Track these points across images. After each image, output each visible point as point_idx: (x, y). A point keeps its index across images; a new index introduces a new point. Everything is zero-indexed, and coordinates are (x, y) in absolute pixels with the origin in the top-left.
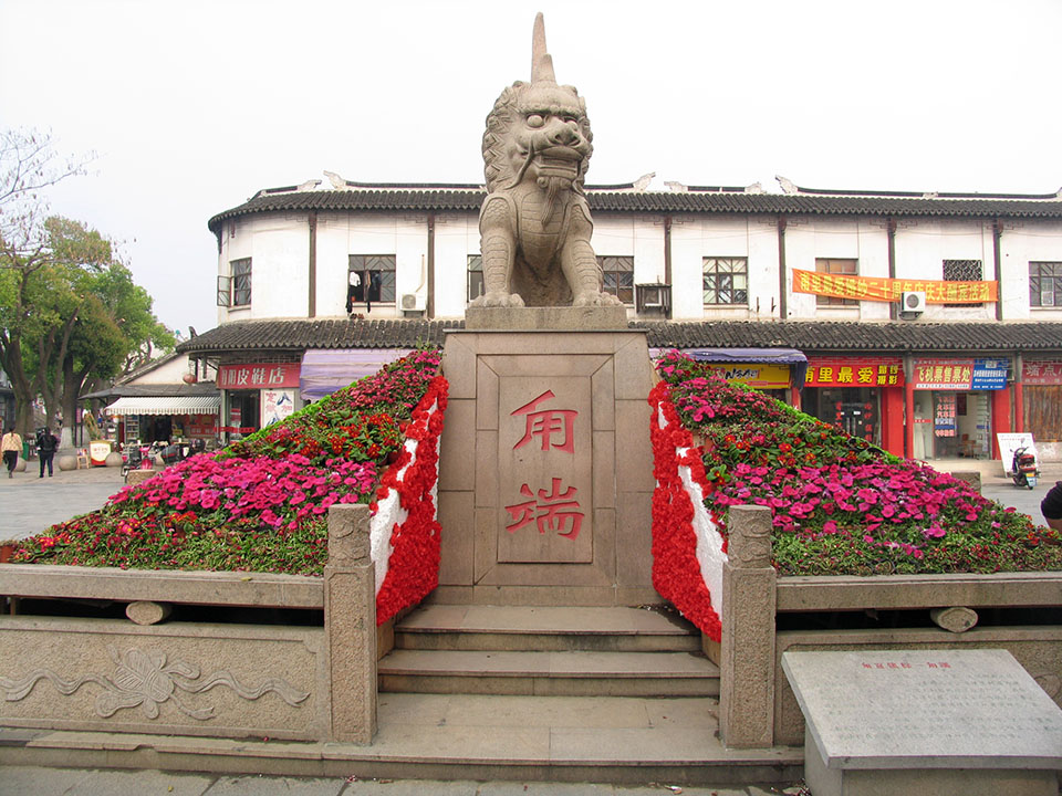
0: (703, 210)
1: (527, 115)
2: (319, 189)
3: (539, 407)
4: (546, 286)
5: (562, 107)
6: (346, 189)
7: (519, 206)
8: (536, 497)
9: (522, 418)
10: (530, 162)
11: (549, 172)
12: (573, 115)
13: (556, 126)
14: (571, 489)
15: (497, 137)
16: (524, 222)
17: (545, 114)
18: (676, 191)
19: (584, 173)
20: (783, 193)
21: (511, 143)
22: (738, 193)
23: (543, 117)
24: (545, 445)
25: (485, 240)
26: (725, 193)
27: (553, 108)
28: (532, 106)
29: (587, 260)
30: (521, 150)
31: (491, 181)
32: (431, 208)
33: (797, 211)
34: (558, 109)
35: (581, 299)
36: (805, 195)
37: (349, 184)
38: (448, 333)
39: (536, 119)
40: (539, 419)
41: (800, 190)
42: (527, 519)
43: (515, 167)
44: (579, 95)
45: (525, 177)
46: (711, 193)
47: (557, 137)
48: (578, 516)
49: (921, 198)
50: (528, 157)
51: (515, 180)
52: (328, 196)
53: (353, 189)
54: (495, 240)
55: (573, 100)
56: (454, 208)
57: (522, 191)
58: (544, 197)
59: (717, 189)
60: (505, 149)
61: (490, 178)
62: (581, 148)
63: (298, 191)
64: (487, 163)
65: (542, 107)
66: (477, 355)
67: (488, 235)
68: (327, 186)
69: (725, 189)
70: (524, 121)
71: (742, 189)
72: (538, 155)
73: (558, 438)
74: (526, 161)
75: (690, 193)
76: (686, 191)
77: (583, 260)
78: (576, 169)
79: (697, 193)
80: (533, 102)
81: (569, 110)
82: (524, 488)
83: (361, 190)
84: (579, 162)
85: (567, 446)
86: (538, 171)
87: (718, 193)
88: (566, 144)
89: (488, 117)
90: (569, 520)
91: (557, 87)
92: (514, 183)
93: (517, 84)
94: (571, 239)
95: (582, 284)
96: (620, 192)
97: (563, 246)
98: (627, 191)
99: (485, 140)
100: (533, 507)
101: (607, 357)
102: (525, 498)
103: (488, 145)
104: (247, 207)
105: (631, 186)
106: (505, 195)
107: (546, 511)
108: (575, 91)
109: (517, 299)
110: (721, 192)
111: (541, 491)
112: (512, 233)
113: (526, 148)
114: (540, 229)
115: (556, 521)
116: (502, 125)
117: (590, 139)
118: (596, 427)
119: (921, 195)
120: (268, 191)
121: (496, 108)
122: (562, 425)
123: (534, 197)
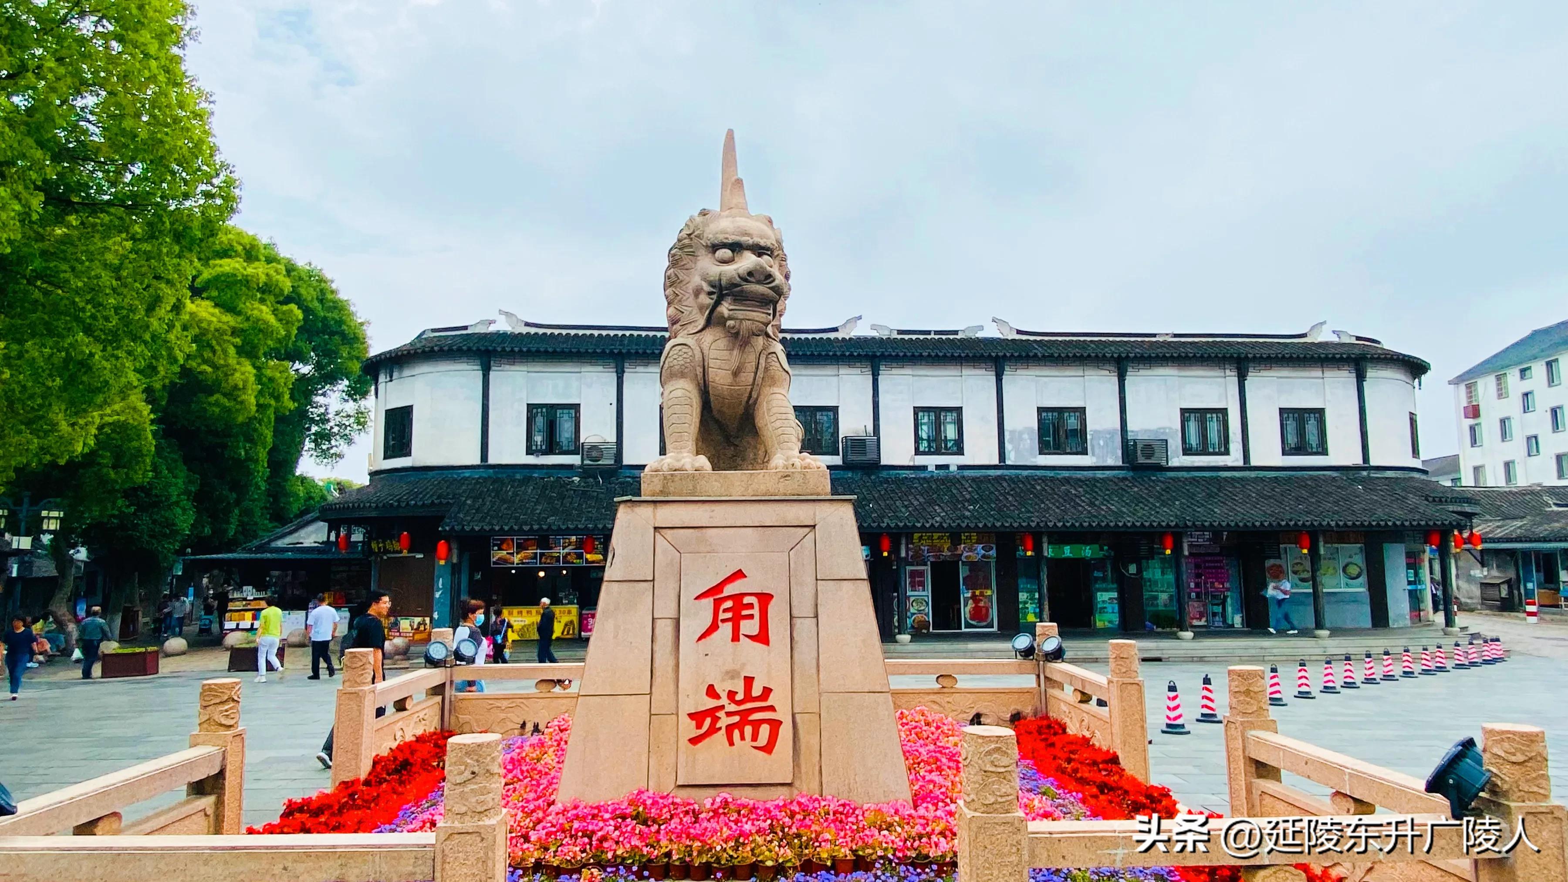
0: (913, 356)
1: (714, 248)
2: (492, 329)
3: (729, 590)
4: (737, 446)
5: (757, 240)
6: (525, 330)
7: (706, 352)
8: (724, 701)
9: (709, 602)
10: (717, 303)
11: (740, 315)
12: (768, 249)
13: (748, 261)
14: (767, 692)
15: (681, 275)
16: (712, 374)
17: (736, 247)
18: (884, 334)
19: (781, 315)
20: (1001, 336)
21: (696, 280)
22: (951, 337)
23: (733, 251)
24: (735, 638)
25: (666, 394)
26: (937, 337)
27: (744, 239)
28: (721, 238)
29: (784, 416)
30: (707, 288)
31: (673, 324)
32: (620, 353)
33: (1016, 354)
34: (751, 242)
35: (778, 461)
36: (1024, 337)
37: (527, 324)
38: (620, 502)
39: (725, 253)
40: (729, 604)
41: (1019, 332)
42: (713, 730)
43: (701, 308)
44: (775, 226)
45: (712, 320)
46: (922, 337)
47: (750, 274)
48: (775, 725)
49: (1154, 339)
50: (715, 297)
51: (701, 322)
52: (502, 337)
53: (533, 330)
54: (679, 393)
55: (769, 232)
56: (645, 353)
57: (708, 336)
58: (734, 344)
59: (928, 332)
60: (691, 287)
61: (674, 321)
62: (776, 286)
63: (469, 331)
64: (669, 304)
65: (732, 239)
66: (655, 528)
67: (669, 387)
68: (502, 326)
69: (936, 333)
70: (710, 255)
71: (956, 332)
72: (727, 295)
73: (750, 627)
74: (712, 302)
75: (900, 337)
76: (895, 335)
77: (779, 416)
78: (771, 312)
79: (906, 337)
80: (722, 233)
81: (762, 243)
82: (711, 692)
83: (541, 331)
84: (775, 303)
85: (762, 637)
86: (726, 313)
87: (929, 337)
88: (759, 282)
89: (671, 249)
90: (765, 730)
91: (749, 217)
92: (700, 327)
93: (704, 213)
94: (766, 390)
95: (779, 443)
96: (825, 336)
97: (757, 399)
98: (832, 336)
99: (668, 277)
100: (722, 714)
101: (807, 530)
102: (712, 703)
103: (671, 282)
104: (408, 347)
105: (835, 330)
106: (690, 341)
107: (736, 719)
108: (770, 222)
109: (703, 461)
110: (932, 336)
111: (731, 695)
112: (698, 384)
113: (713, 286)
114: (729, 379)
115: (748, 730)
116: (686, 260)
117: (787, 277)
118: (795, 613)
119: (1154, 335)
120: (434, 330)
121: (679, 240)
122: (756, 612)
123: (722, 343)
